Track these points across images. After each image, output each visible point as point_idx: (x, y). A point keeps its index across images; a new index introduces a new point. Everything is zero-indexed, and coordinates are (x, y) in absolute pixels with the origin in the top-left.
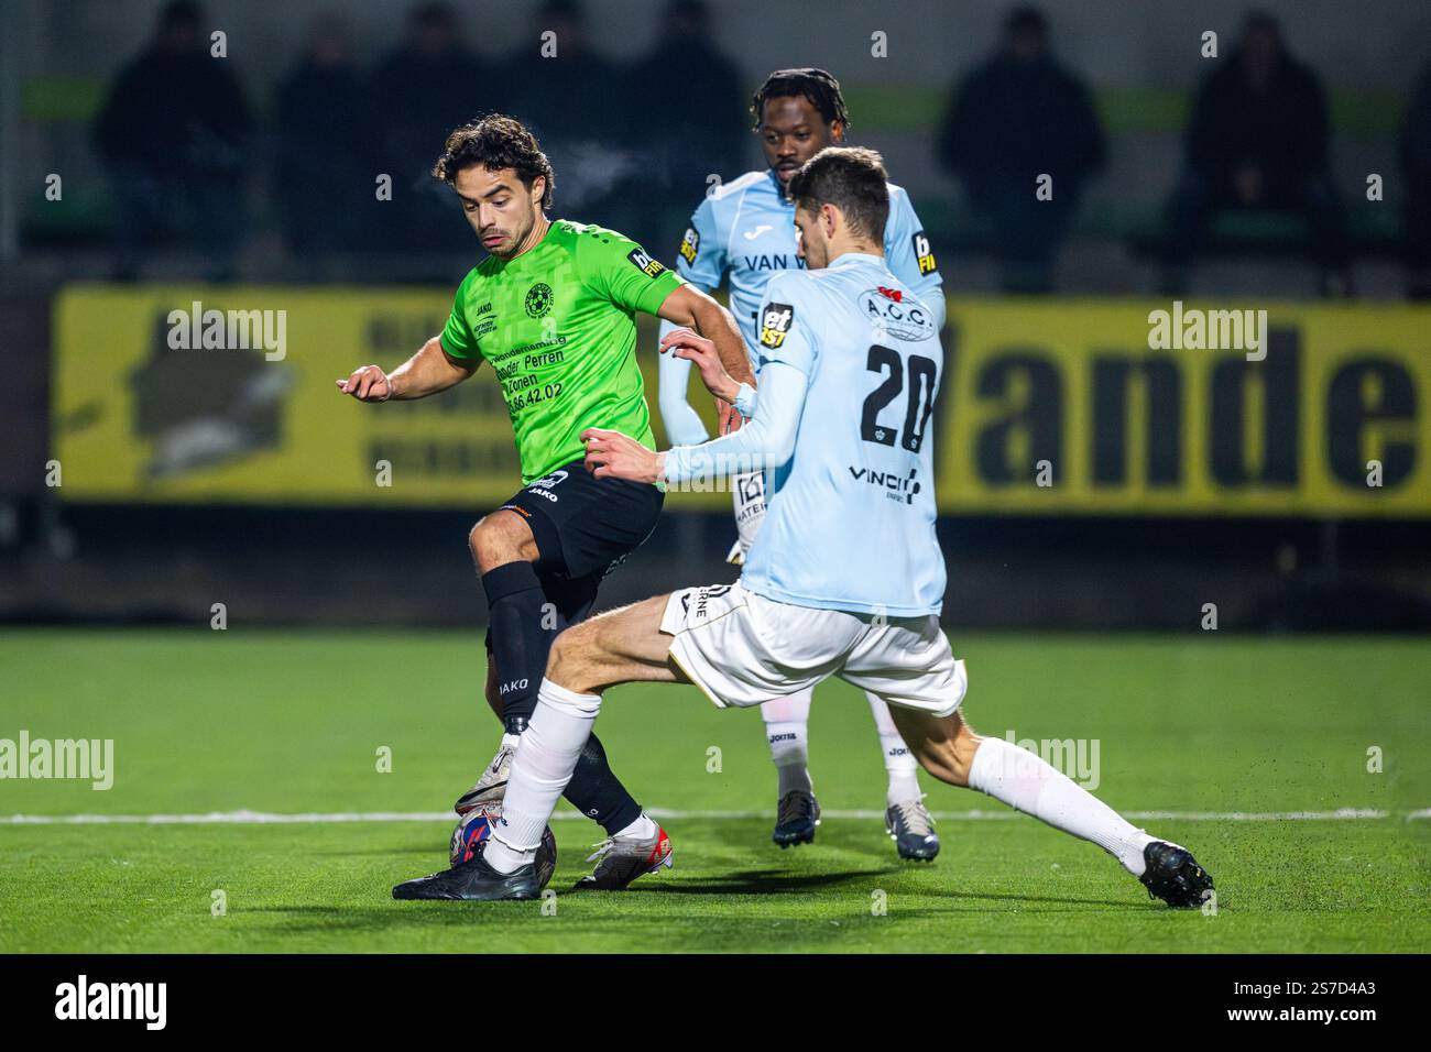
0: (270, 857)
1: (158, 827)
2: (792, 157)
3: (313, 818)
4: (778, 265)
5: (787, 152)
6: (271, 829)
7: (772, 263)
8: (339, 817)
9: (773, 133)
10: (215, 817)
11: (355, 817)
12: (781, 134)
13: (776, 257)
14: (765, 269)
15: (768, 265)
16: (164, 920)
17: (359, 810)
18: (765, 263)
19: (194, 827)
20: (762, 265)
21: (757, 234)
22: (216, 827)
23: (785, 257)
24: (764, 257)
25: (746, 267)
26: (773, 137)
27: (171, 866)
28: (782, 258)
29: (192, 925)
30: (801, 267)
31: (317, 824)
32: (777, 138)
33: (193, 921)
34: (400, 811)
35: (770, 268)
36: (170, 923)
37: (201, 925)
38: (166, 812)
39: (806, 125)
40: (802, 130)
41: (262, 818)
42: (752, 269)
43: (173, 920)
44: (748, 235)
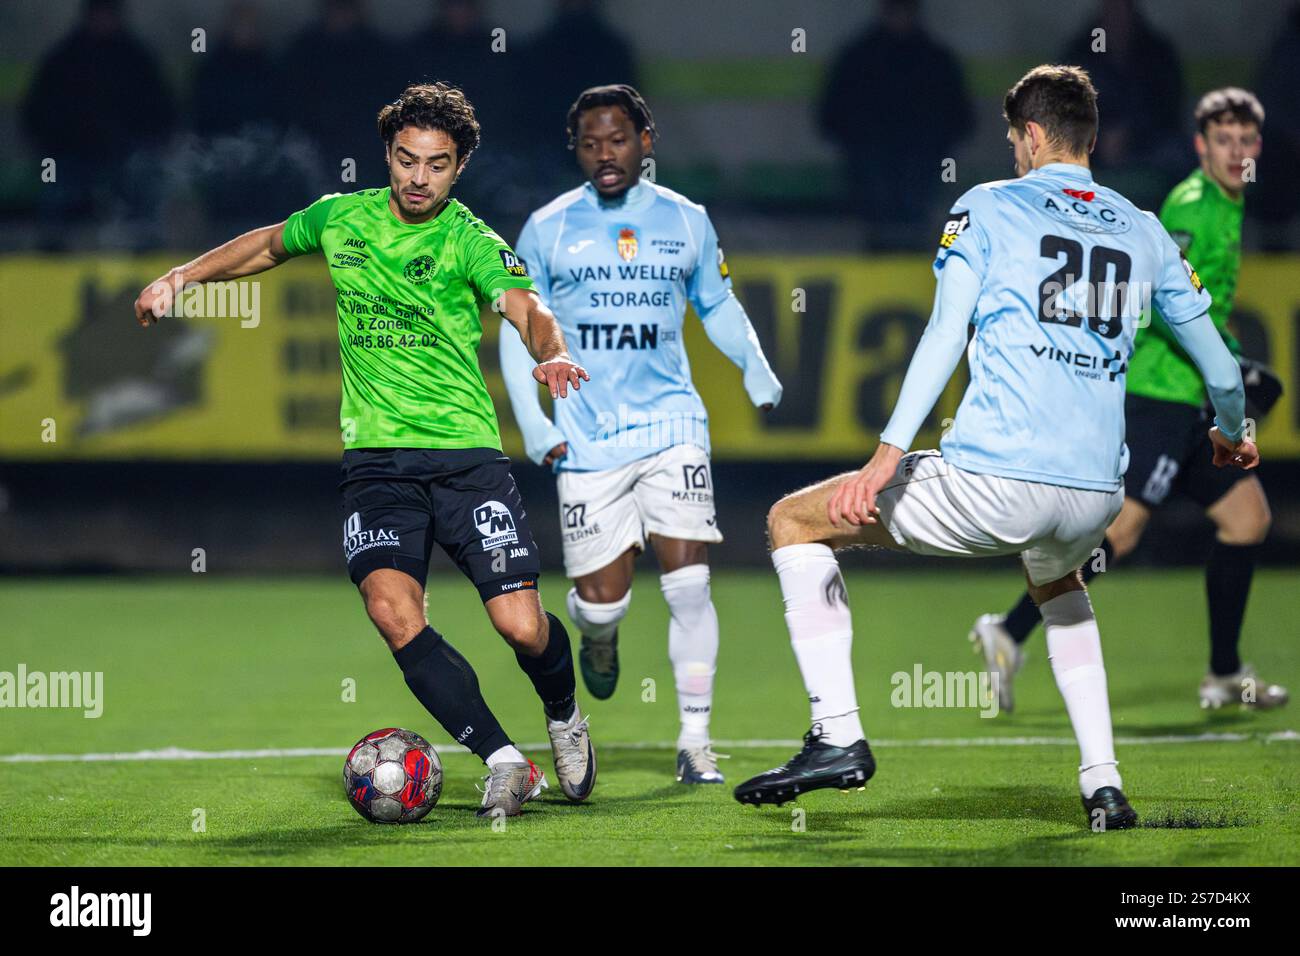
0: (196, 791)
1: (91, 765)
2: (612, 162)
3: (237, 754)
4: (603, 276)
5: (606, 157)
6: (197, 764)
7: (596, 275)
8: (262, 753)
9: (591, 141)
10: (145, 755)
11: (277, 753)
12: (599, 140)
13: (601, 269)
14: (590, 280)
15: (593, 276)
16: (98, 852)
17: (280, 747)
18: (589, 274)
19: (126, 764)
20: (587, 276)
21: (580, 249)
22: (147, 763)
23: (609, 268)
24: (589, 269)
25: (572, 278)
26: (591, 146)
27: (104, 801)
28: (606, 270)
29: (124, 856)
30: (624, 277)
31: (242, 760)
32: (595, 146)
33: (126, 853)
34: (317, 746)
35: (595, 278)
36: (105, 855)
37: (134, 856)
38: (99, 751)
39: (622, 131)
40: (618, 136)
41: (189, 755)
42: (578, 280)
43: (106, 852)
44: (572, 250)
